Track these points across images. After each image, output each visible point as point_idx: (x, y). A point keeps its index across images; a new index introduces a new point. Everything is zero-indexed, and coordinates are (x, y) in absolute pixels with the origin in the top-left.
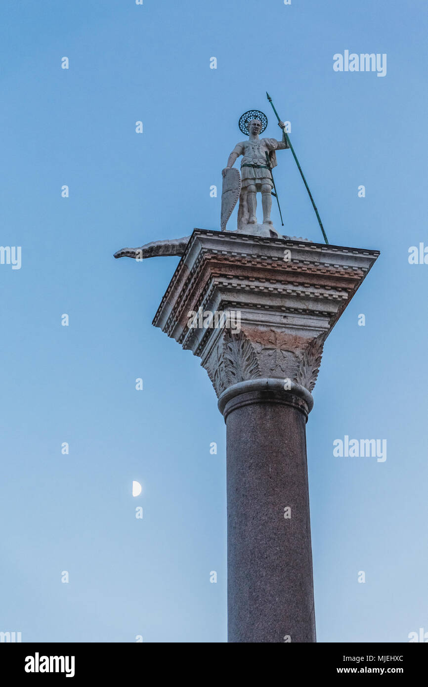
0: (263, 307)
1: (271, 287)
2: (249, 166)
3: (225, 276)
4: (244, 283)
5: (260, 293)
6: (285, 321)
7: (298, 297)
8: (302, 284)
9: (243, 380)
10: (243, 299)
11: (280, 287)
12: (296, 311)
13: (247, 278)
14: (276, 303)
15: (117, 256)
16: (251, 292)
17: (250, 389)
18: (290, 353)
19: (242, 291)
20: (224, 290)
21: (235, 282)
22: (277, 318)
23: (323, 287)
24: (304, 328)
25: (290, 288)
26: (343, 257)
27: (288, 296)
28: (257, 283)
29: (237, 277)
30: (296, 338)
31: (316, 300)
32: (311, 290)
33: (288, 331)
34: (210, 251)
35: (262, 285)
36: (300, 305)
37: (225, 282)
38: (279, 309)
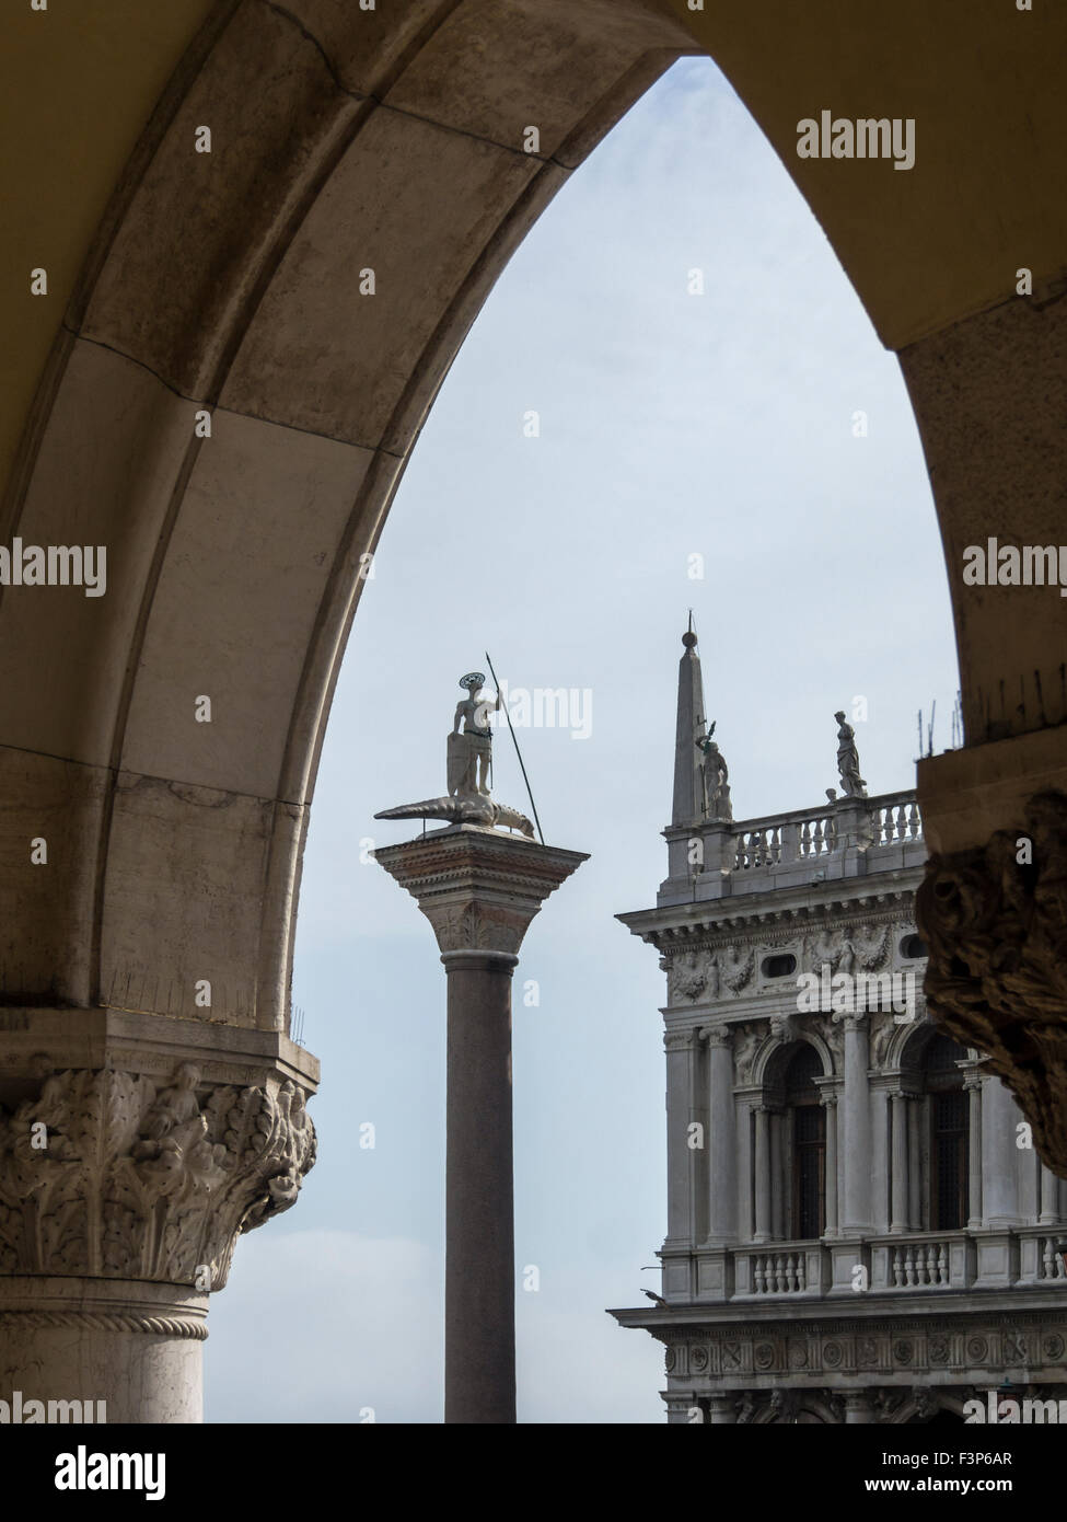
0: (499, 891)
1: (509, 876)
2: (475, 733)
3: (478, 866)
4: (491, 872)
5: (500, 881)
6: (512, 903)
7: (526, 885)
8: (530, 876)
9: (476, 948)
10: (487, 884)
11: (514, 876)
12: (521, 895)
13: (493, 869)
14: (509, 888)
15: (378, 817)
16: (494, 879)
17: (481, 958)
18: (512, 932)
19: (489, 878)
20: (474, 876)
21: (485, 871)
22: (506, 899)
23: (545, 879)
24: (525, 908)
25: (521, 878)
26: (564, 858)
27: (519, 884)
28: (499, 873)
29: (487, 868)
30: (518, 917)
31: (537, 888)
32: (536, 880)
33: (512, 911)
34: (474, 848)
35: (503, 875)
36: (525, 891)
37: (479, 871)
38: (509, 893)
